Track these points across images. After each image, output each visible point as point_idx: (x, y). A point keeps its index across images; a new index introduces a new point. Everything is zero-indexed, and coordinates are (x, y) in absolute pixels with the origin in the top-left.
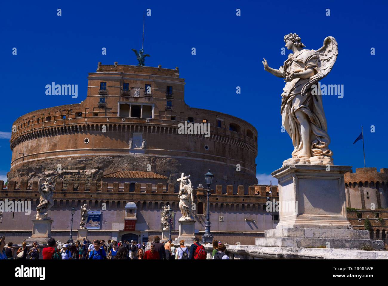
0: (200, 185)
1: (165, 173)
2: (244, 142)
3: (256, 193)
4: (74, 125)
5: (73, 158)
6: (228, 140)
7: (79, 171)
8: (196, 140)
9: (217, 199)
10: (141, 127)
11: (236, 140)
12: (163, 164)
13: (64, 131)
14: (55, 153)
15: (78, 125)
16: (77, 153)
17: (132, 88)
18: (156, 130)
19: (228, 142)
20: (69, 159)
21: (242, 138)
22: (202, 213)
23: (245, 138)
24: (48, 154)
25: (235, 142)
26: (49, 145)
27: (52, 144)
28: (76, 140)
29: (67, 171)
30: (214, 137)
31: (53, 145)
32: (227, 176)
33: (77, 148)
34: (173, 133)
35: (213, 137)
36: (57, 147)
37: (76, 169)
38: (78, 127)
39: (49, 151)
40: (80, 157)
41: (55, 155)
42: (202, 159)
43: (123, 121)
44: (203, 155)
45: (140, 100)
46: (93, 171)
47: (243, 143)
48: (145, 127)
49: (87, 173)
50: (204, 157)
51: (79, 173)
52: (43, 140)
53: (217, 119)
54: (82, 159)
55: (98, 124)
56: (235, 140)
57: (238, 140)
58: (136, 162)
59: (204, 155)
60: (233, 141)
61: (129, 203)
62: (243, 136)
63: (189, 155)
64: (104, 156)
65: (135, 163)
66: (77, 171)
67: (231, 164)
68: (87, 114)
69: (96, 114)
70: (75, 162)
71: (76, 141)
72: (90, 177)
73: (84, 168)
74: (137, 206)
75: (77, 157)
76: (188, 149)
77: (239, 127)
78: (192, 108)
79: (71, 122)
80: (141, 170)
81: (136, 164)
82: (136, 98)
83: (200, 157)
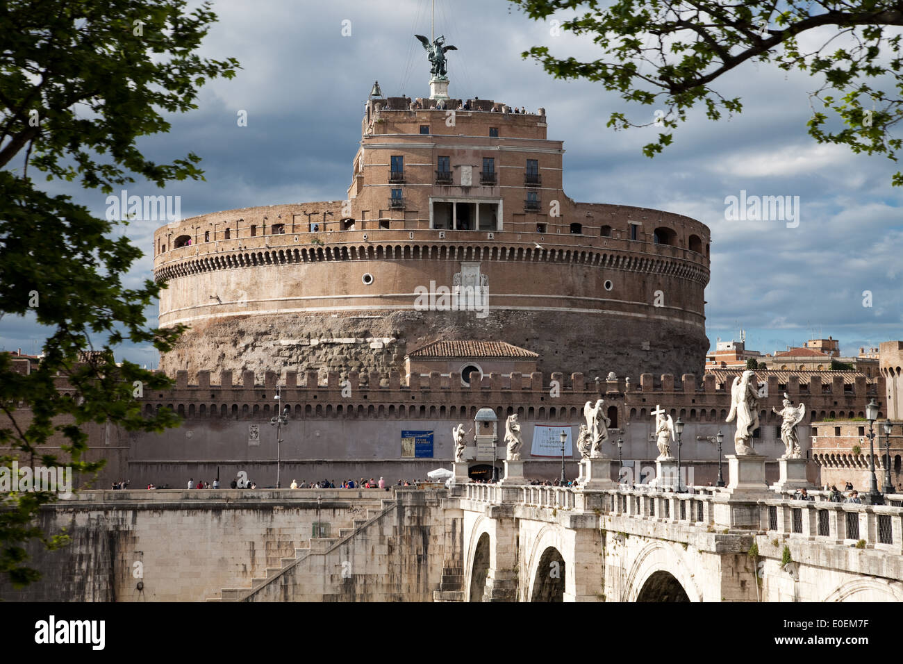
0: (611, 374)
1: (526, 343)
2: (684, 265)
3: (718, 387)
4: (340, 247)
5: (341, 314)
6: (652, 265)
7: (356, 340)
8: (588, 271)
9: (644, 400)
10: (478, 249)
11: (667, 263)
12: (524, 326)
13: (316, 255)
14: (298, 303)
15: (349, 246)
16: (349, 304)
17: (457, 167)
18: (507, 255)
19: (650, 269)
20: (333, 316)
21: (680, 256)
22: (616, 427)
23: (684, 257)
24: (285, 303)
25: (666, 267)
26: (282, 284)
27: (291, 283)
28: (344, 276)
29: (330, 341)
30: (623, 262)
31: (292, 286)
32: (648, 343)
33: (347, 293)
34: (542, 259)
35: (620, 263)
36: (304, 289)
37: (350, 336)
38: (349, 251)
39: (284, 296)
40: (357, 313)
41: (300, 306)
42: (600, 311)
43: (442, 239)
44: (601, 301)
45: (472, 193)
46: (387, 341)
47: (682, 267)
48: (487, 249)
49: (372, 346)
50: (603, 305)
51: (355, 345)
52: (268, 273)
53: (629, 222)
54: (360, 317)
55: (391, 244)
56: (665, 265)
57: (671, 263)
58: (470, 322)
59: (604, 302)
60: (661, 267)
61: (482, 410)
62: (681, 253)
63: (574, 304)
64: (406, 310)
65: (468, 324)
66: (353, 340)
67: (656, 317)
68: (368, 225)
69: (385, 224)
70: (347, 322)
71: (343, 278)
72: (381, 353)
73: (366, 334)
74: (497, 415)
75: (350, 313)
76: (571, 291)
77: (673, 233)
78: (578, 204)
79: (330, 238)
80: (480, 336)
81: (471, 326)
82: (466, 189)
83: (595, 307)
